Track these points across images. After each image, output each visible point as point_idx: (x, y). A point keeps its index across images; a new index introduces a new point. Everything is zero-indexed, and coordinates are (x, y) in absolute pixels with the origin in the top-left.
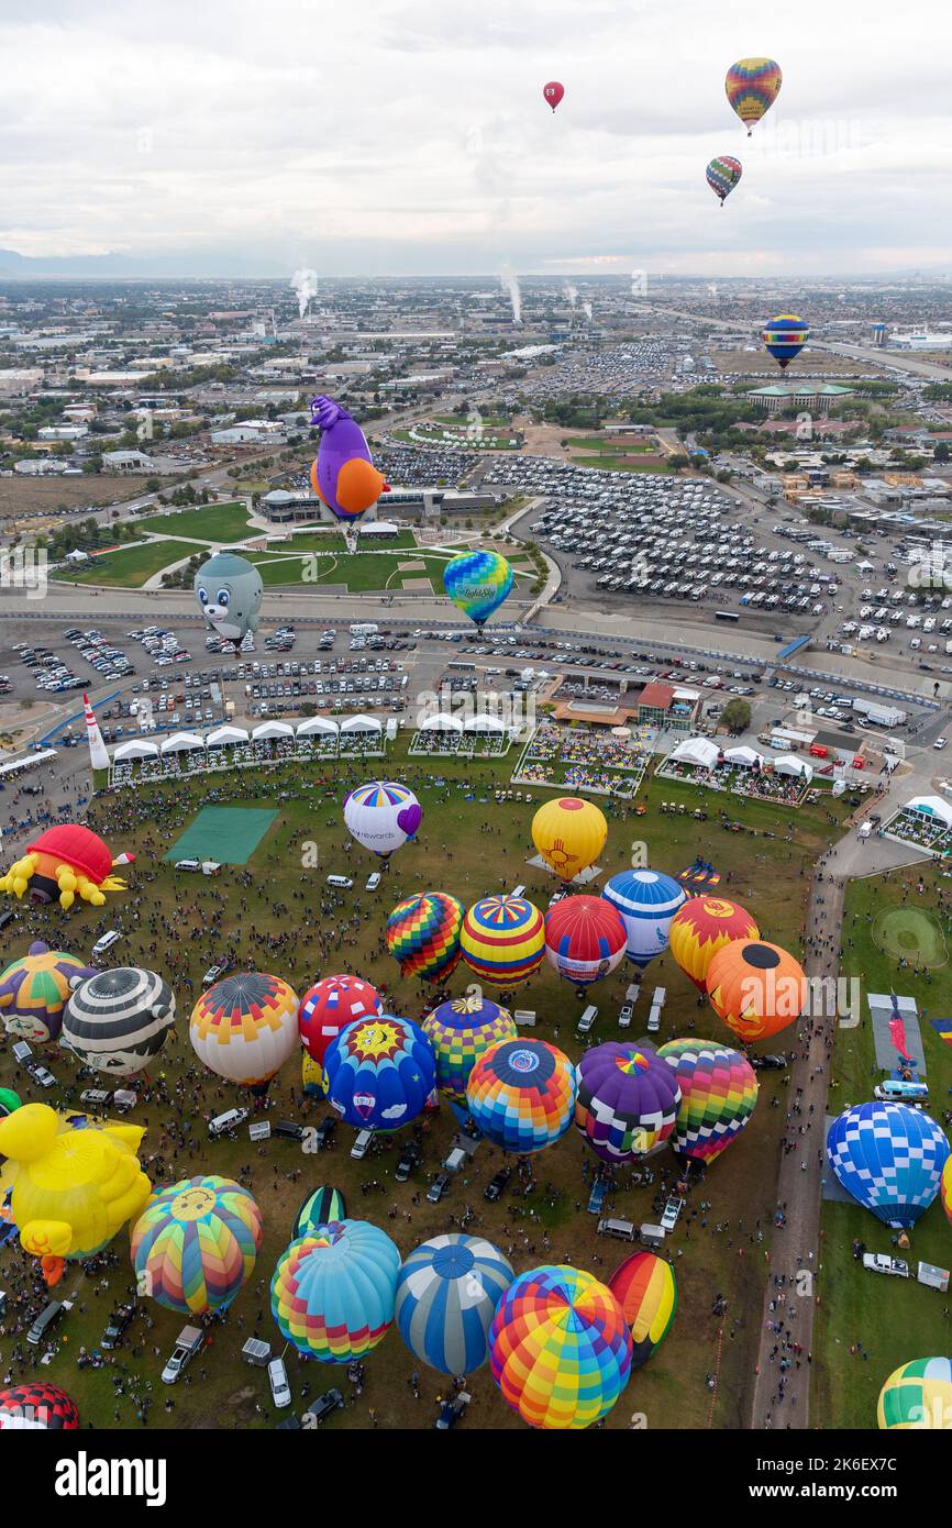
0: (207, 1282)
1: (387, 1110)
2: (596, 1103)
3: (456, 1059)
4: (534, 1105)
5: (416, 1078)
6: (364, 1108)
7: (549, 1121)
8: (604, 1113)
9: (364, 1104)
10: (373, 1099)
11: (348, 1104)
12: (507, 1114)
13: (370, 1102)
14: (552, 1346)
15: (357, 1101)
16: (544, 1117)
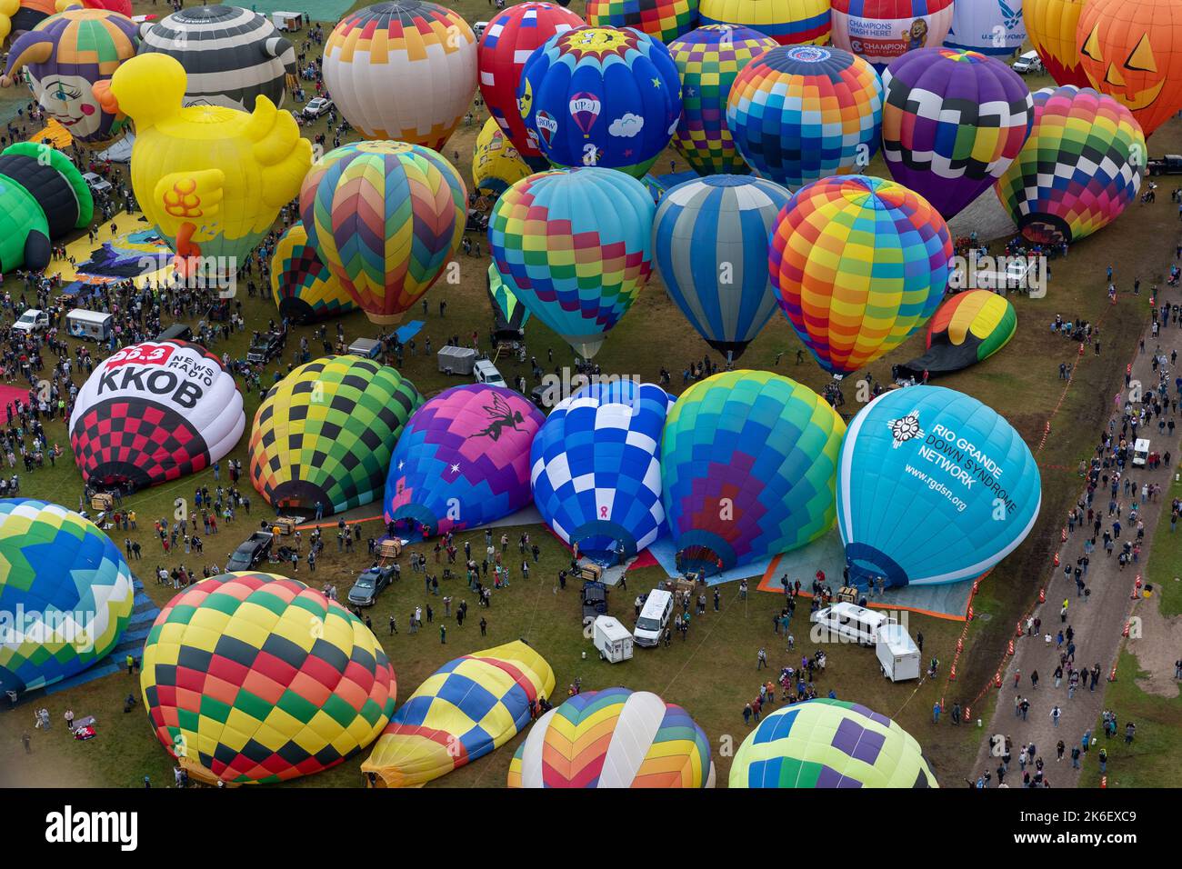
0: (415, 217)
1: (617, 121)
2: (916, 94)
3: (710, 79)
4: (823, 94)
5: (657, 83)
6: (585, 115)
7: (844, 119)
8: (927, 103)
9: (585, 108)
10: (598, 104)
11: (561, 114)
12: (785, 107)
13: (593, 106)
14: (843, 219)
15: (575, 106)
16: (837, 112)
